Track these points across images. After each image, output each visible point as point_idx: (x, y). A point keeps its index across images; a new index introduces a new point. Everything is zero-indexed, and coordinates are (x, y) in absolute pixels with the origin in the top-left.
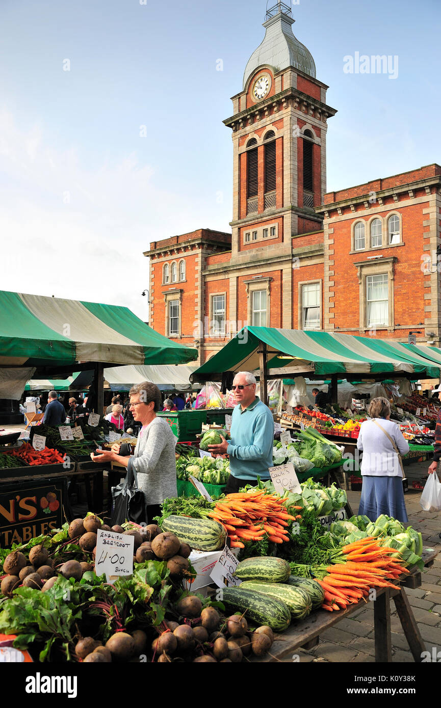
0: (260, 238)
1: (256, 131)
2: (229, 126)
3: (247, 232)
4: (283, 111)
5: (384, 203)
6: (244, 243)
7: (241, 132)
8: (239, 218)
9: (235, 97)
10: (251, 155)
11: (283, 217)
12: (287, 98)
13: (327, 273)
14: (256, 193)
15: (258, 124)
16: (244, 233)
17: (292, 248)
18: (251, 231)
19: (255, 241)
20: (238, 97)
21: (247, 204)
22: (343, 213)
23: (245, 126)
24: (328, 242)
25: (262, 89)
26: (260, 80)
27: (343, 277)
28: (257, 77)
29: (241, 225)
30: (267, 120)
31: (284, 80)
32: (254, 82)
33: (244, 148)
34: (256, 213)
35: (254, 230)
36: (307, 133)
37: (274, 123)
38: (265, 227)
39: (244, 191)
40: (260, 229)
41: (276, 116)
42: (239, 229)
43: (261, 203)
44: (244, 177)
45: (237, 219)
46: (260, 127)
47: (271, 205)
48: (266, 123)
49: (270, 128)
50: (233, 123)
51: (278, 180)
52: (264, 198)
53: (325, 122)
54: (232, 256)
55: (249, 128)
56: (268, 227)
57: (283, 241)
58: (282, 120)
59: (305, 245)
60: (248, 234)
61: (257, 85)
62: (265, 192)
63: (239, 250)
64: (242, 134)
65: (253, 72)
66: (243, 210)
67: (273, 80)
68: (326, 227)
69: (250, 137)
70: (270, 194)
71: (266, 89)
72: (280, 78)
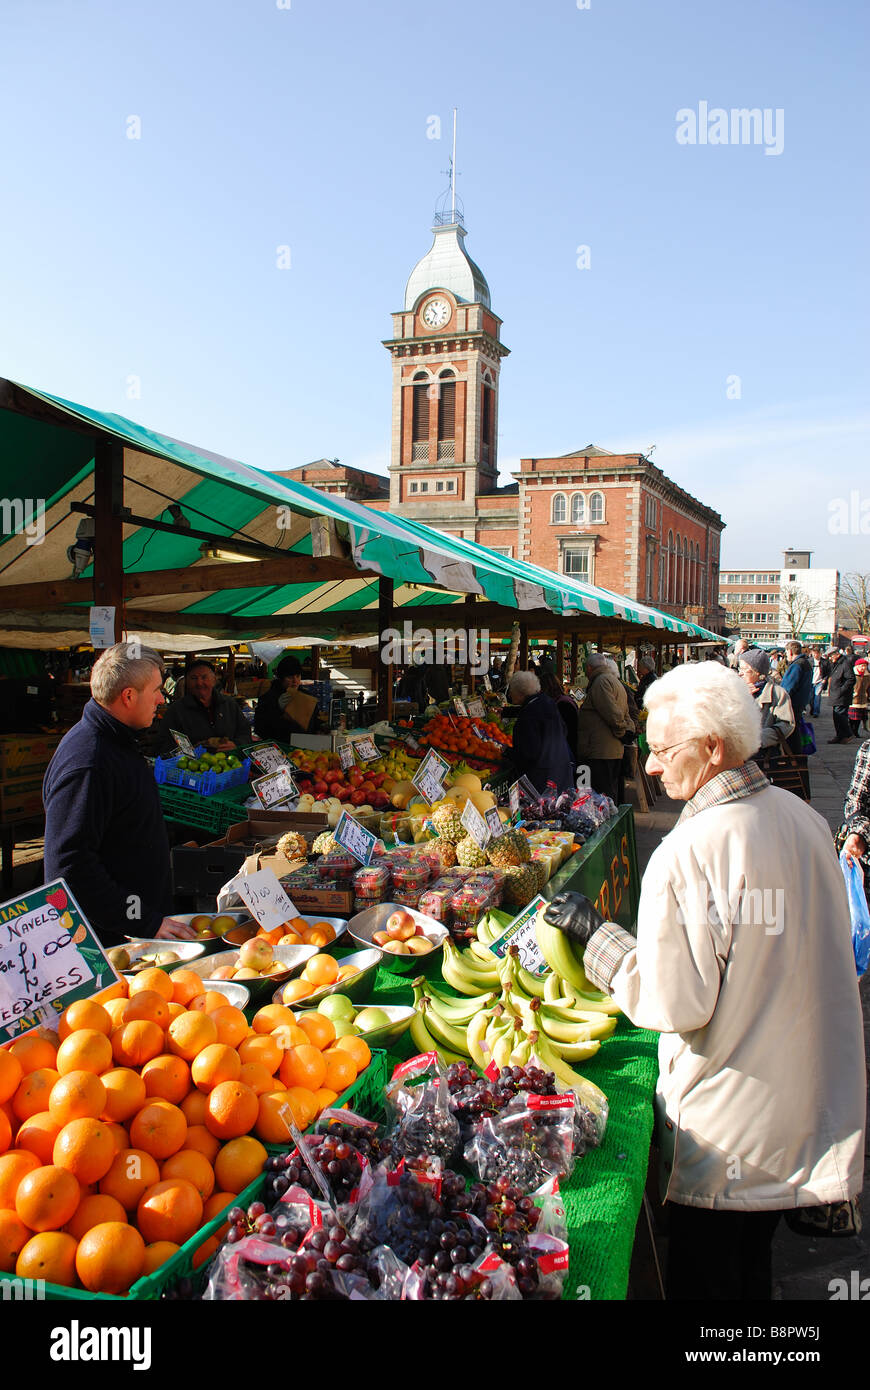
0: (432, 490)
1: (427, 365)
2: (391, 348)
3: (414, 481)
4: (469, 352)
5: (589, 481)
6: (408, 492)
7: (406, 360)
8: (402, 464)
9: (398, 314)
10: (419, 391)
11: (464, 473)
12: (475, 340)
13: (522, 542)
14: (427, 438)
15: (432, 358)
16: (409, 482)
17: (477, 509)
18: (419, 481)
19: (424, 493)
20: (403, 314)
21: (413, 447)
22: (543, 483)
23: (412, 354)
24: (523, 510)
25: (438, 315)
26: (434, 304)
27: (540, 548)
28: (430, 299)
29: (405, 472)
30: (445, 356)
31: (469, 316)
32: (425, 304)
33: (409, 381)
34: (426, 461)
35: (424, 481)
36: (487, 378)
37: (453, 362)
38: (440, 480)
39: (408, 432)
40: (432, 482)
41: (458, 355)
42: (401, 476)
43: (434, 451)
44: (409, 414)
45: (399, 463)
46: (434, 361)
47: (446, 455)
48: (446, 360)
49: (448, 366)
50: (398, 348)
51: (459, 429)
52: (439, 446)
53: (499, 361)
54: (391, 507)
55: (416, 358)
56: (445, 481)
57: (463, 499)
58: (465, 361)
59: (490, 507)
60: (414, 486)
61: (430, 307)
62: (440, 437)
63: (401, 501)
64: (408, 363)
65: (426, 292)
66: (408, 454)
67: (453, 313)
68: (522, 494)
69: (419, 369)
70: (445, 443)
71: (443, 318)
72: (464, 311)
